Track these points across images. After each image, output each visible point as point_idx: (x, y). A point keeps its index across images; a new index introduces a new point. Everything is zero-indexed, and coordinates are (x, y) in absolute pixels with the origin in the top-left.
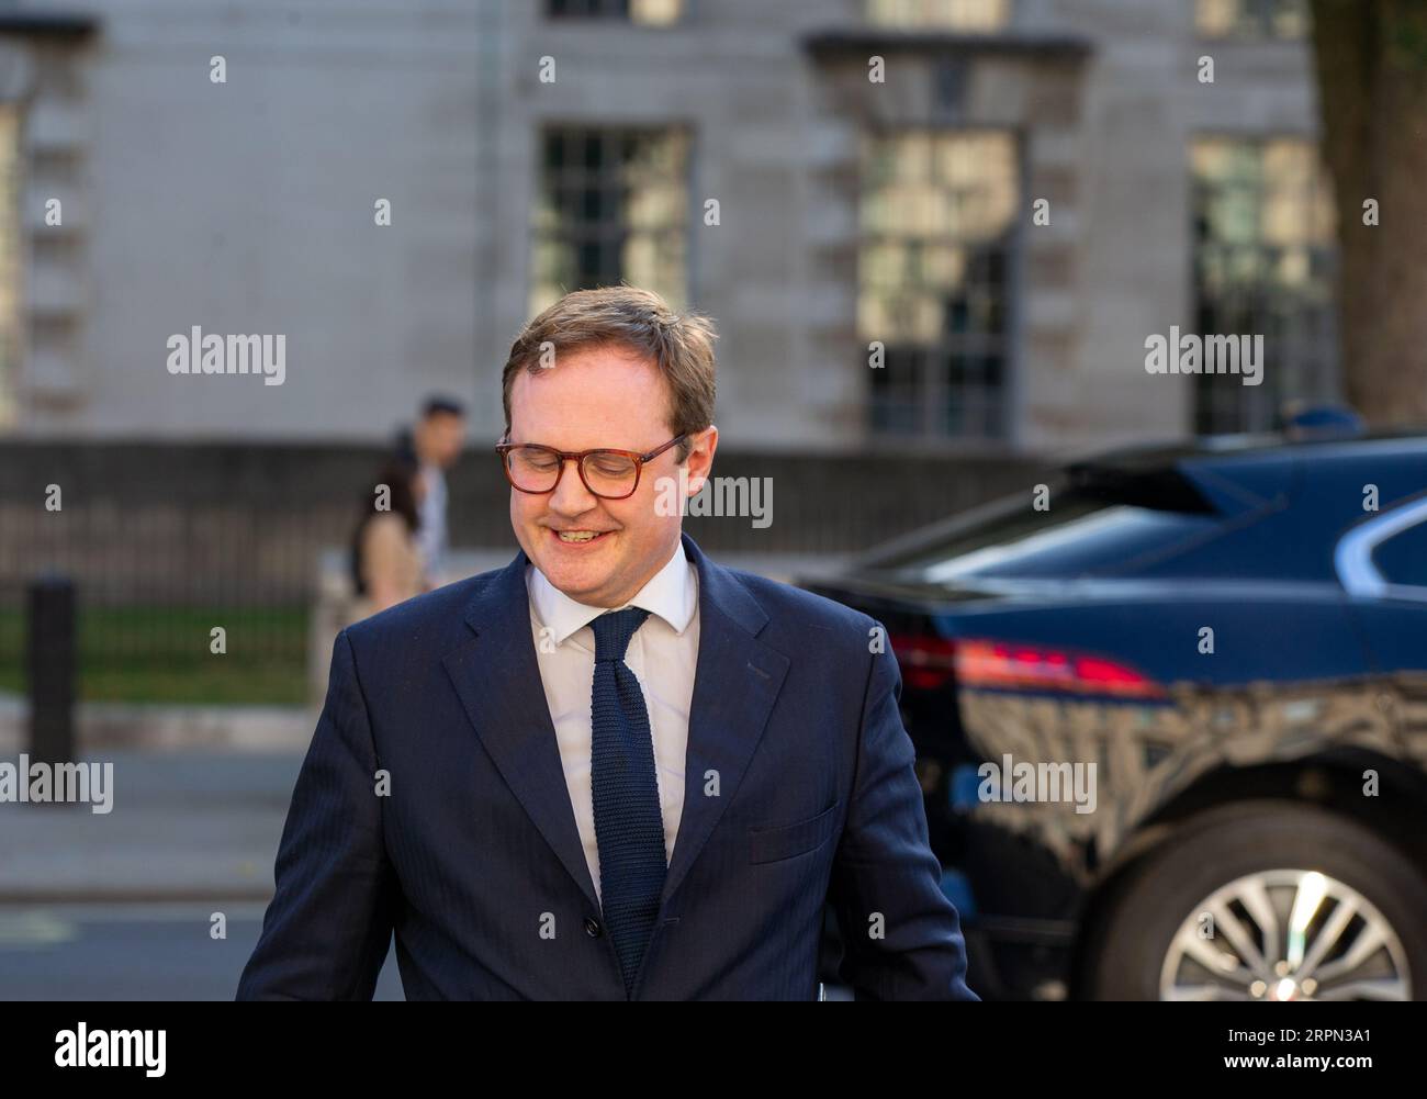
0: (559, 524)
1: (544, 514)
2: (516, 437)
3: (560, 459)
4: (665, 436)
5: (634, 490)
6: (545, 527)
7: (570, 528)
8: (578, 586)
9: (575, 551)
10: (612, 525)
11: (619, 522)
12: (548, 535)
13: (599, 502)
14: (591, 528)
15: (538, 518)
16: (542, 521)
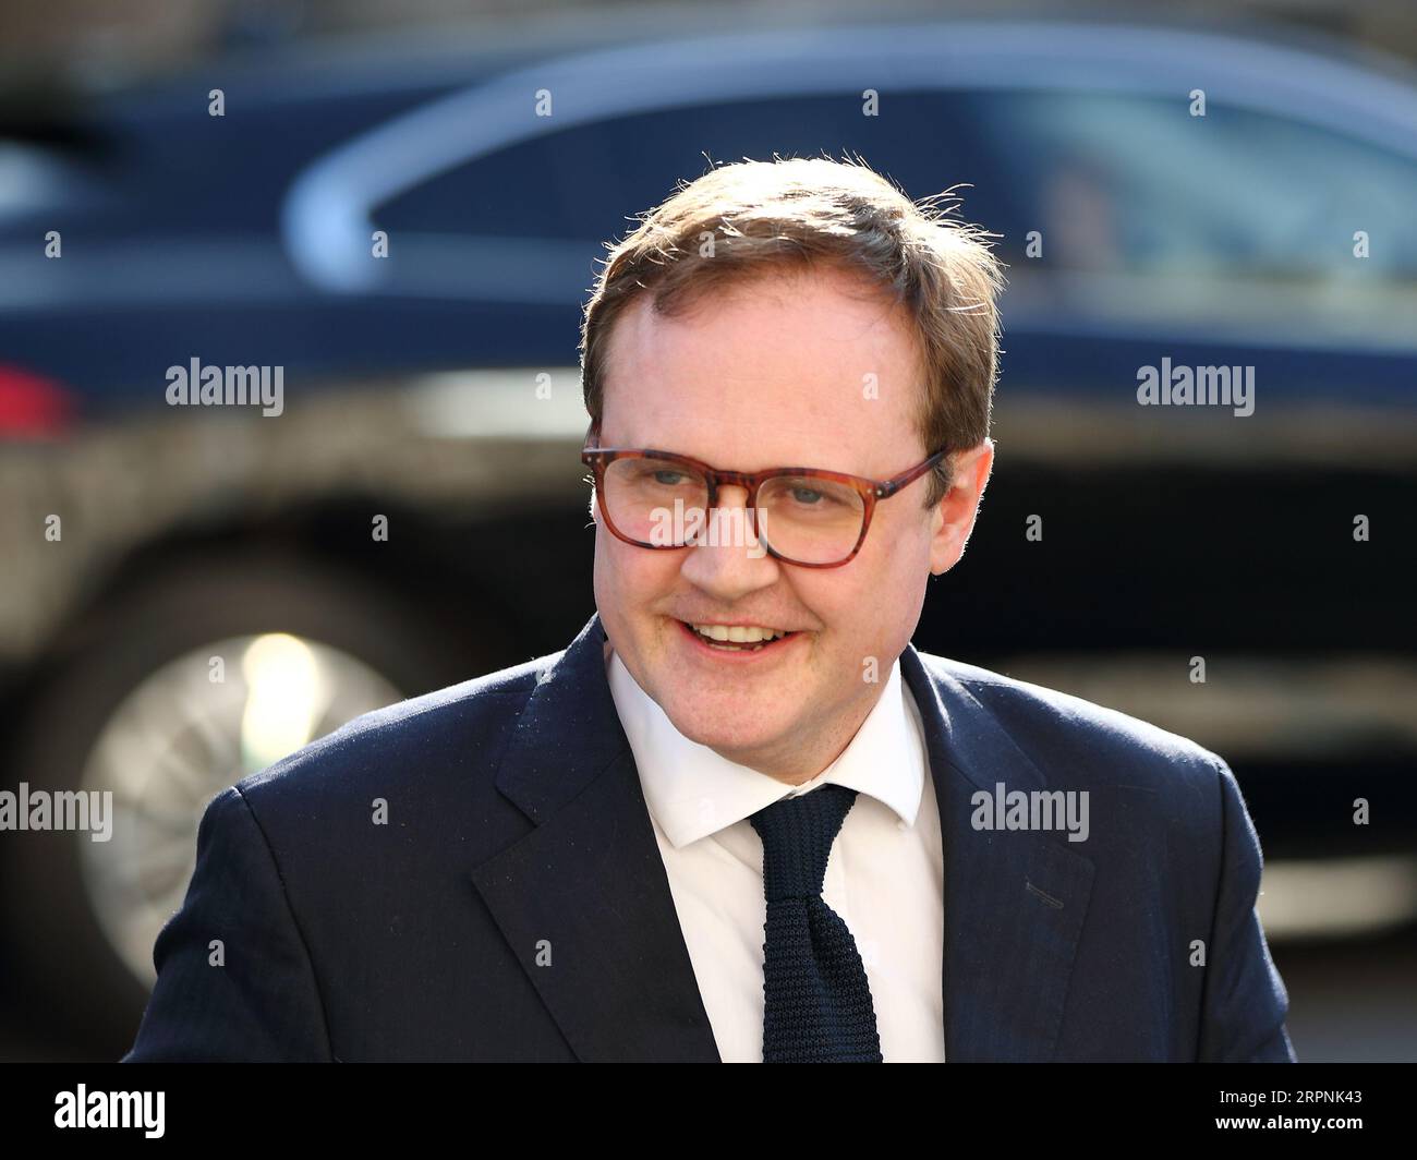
0: (696, 611)
1: (665, 592)
2: (614, 437)
3: (712, 482)
4: (911, 452)
5: (855, 551)
6: (667, 618)
7: (720, 618)
8: (736, 738)
9: (729, 669)
10: (800, 621)
11: (818, 617)
12: (673, 635)
13: (782, 571)
14: (763, 620)
15: (655, 599)
16: (661, 606)
